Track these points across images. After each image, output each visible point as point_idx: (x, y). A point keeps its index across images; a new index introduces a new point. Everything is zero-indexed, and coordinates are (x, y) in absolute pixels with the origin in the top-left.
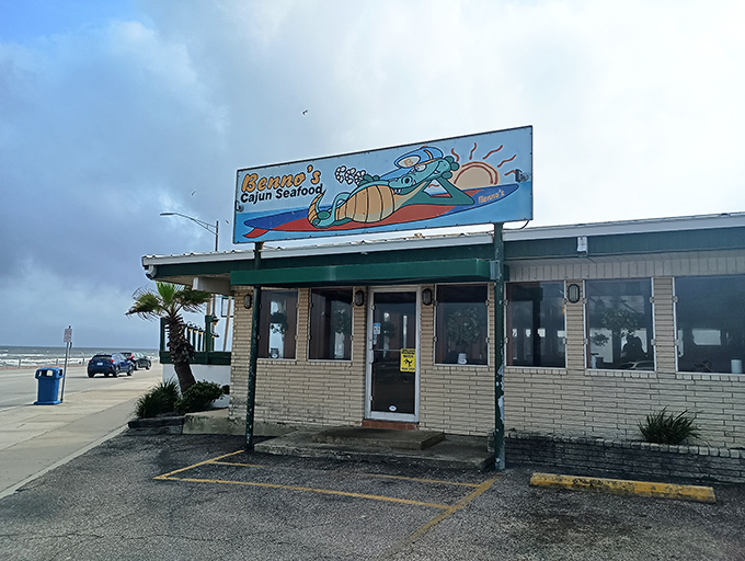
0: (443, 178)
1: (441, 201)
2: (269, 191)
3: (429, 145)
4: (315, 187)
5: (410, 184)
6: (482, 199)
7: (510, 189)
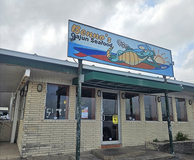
0: (152, 57)
1: (152, 64)
2: (87, 37)
3: (147, 45)
4: (109, 44)
5: (143, 56)
6: (162, 68)
7: (168, 67)
